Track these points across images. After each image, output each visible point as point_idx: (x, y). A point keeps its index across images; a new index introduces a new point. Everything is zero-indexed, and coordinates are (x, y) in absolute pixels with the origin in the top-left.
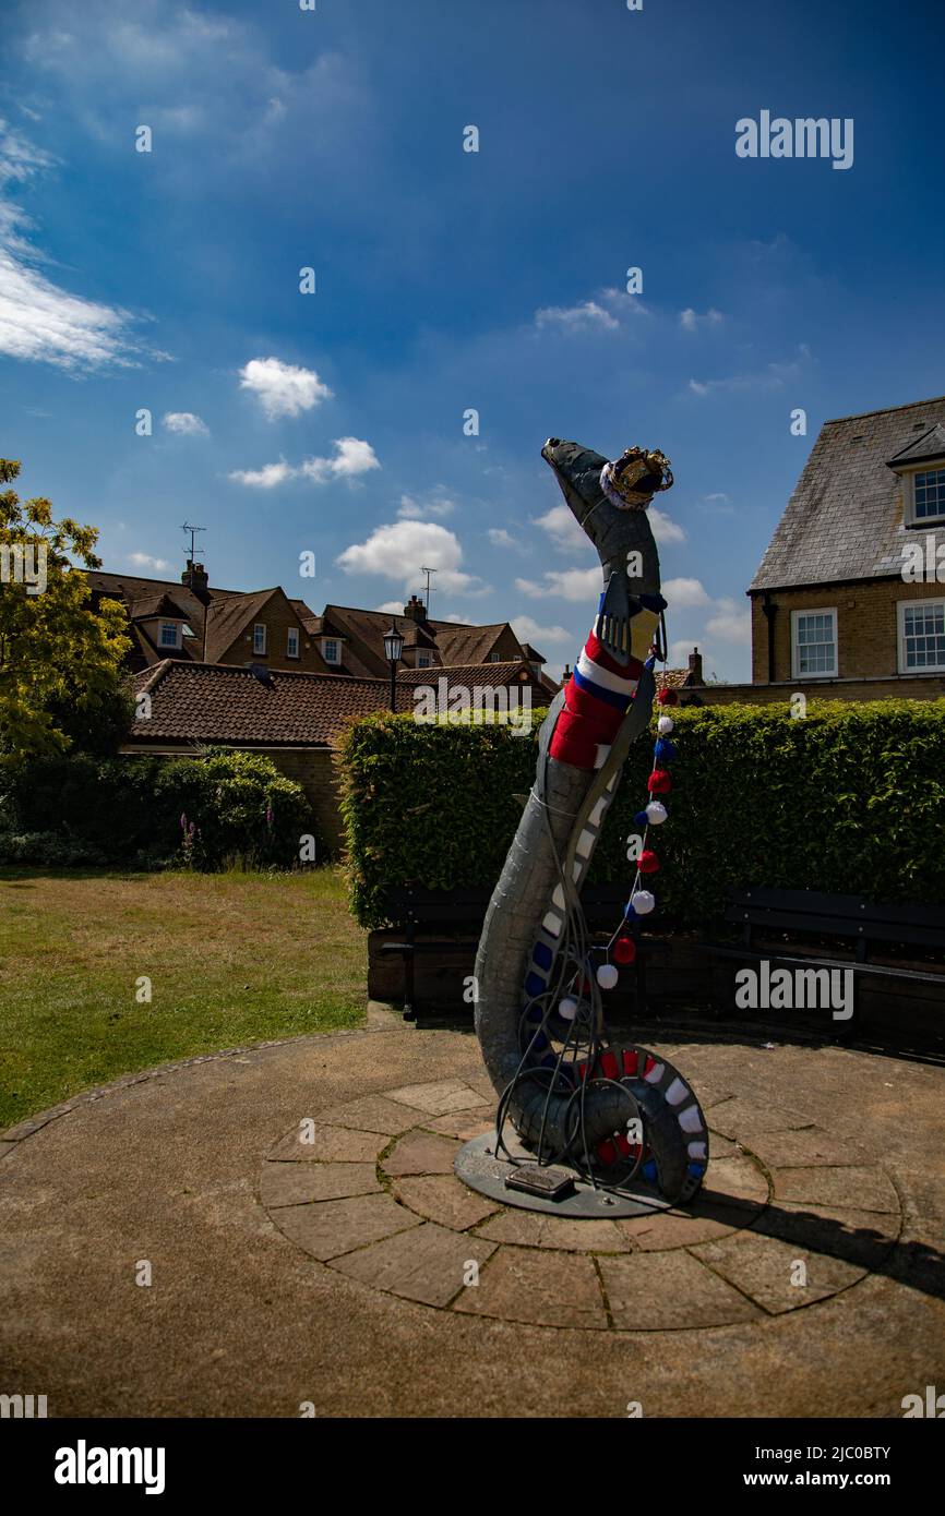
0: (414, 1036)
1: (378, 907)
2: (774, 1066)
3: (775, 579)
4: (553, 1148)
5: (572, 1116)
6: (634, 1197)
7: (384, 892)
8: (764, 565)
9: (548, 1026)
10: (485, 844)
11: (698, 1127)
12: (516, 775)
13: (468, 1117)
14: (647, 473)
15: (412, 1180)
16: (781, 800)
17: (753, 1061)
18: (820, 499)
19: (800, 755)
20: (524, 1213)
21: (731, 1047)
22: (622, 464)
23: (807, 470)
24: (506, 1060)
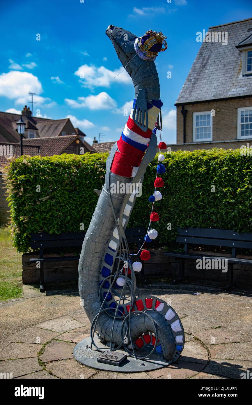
0: (46, 299)
1: (26, 243)
2: (201, 302)
3: (187, 99)
4: (116, 343)
5: (124, 328)
6: (153, 361)
7: (29, 236)
8: (182, 92)
9: (112, 291)
10: (74, 213)
11: (179, 329)
12: (87, 183)
13: (76, 332)
14: (156, 43)
15: (55, 363)
16: (200, 191)
17: (192, 300)
18: (206, 63)
19: (208, 171)
20: (107, 373)
21: (182, 295)
22: (145, 38)
23: (201, 50)
24: (94, 306)
